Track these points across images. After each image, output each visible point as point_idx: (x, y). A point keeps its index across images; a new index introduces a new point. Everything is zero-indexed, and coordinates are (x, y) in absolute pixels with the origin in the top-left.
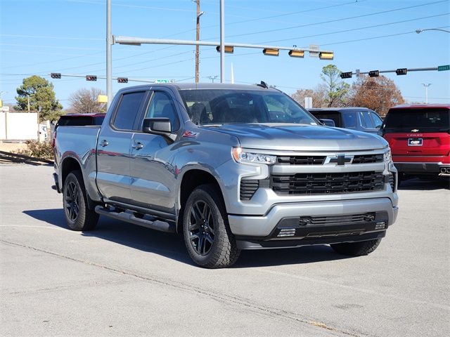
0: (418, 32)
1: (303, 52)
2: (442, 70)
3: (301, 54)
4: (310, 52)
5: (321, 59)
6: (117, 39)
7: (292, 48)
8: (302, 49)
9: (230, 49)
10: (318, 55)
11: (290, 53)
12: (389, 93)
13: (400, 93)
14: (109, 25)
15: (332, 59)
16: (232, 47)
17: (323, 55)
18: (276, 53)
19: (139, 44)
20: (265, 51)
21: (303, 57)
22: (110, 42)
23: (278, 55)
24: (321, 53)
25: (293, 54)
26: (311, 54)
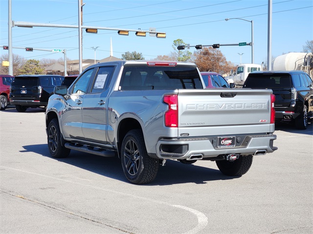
0: (227, 20)
1: (145, 33)
2: (241, 45)
3: (144, 34)
4: (150, 33)
5: (157, 37)
6: (15, 23)
7: (138, 31)
8: (145, 31)
9: (94, 31)
10: (155, 35)
11: (137, 33)
12: (218, 59)
13: (225, 59)
14: (10, 14)
15: (165, 37)
16: (97, 29)
17: (158, 35)
18: (127, 33)
19: (31, 27)
20: (119, 32)
21: (145, 36)
22: (11, 25)
23: (128, 35)
24: (157, 34)
25: (138, 34)
26: (151, 34)
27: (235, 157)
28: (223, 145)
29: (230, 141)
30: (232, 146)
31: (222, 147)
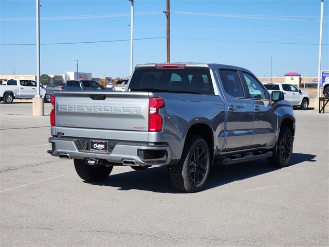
27: (94, 162)
28: (96, 149)
29: (102, 146)
30: (104, 151)
31: (94, 151)
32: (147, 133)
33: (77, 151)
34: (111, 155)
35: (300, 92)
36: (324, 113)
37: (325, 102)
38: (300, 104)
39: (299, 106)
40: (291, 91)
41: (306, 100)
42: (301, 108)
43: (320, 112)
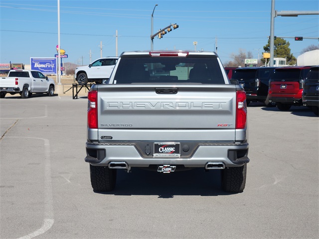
22: (273, 15)
29: (172, 149)
31: (160, 155)
32: (234, 130)
33: (141, 158)
34: (192, 159)
35: (47, 79)
36: (77, 98)
37: (79, 89)
38: (47, 91)
39: (47, 92)
40: (39, 78)
41: (52, 86)
42: (48, 94)
43: (74, 98)
